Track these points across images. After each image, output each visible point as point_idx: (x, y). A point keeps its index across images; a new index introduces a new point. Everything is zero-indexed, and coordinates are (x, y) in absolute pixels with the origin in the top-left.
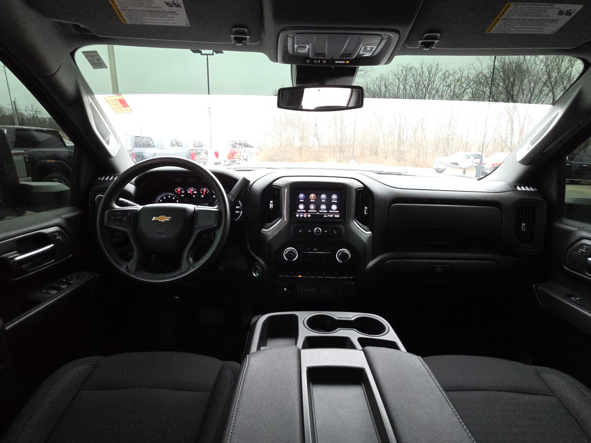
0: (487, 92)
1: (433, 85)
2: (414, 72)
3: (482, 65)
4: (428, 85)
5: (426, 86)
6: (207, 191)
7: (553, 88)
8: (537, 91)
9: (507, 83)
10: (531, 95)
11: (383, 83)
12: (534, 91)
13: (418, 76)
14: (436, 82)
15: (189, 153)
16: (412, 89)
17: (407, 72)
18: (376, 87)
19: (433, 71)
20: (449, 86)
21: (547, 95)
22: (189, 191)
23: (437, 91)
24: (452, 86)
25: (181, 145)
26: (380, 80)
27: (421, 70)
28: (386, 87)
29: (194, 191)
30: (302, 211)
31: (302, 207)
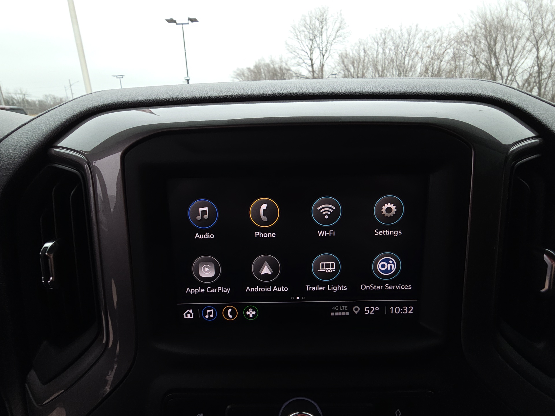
0: (469, 51)
1: (413, 46)
2: (392, 35)
3: (463, 22)
4: (408, 48)
5: (406, 49)
7: (537, 42)
8: (520, 47)
9: (489, 40)
10: (514, 51)
11: (362, 48)
12: (516, 47)
13: (398, 39)
14: (415, 44)
16: (391, 52)
17: (386, 35)
18: (354, 52)
19: (413, 33)
20: (429, 47)
21: (531, 51)
23: (417, 53)
24: (433, 48)
26: (359, 45)
27: (400, 33)
28: (365, 52)
30: (210, 290)
31: (207, 269)
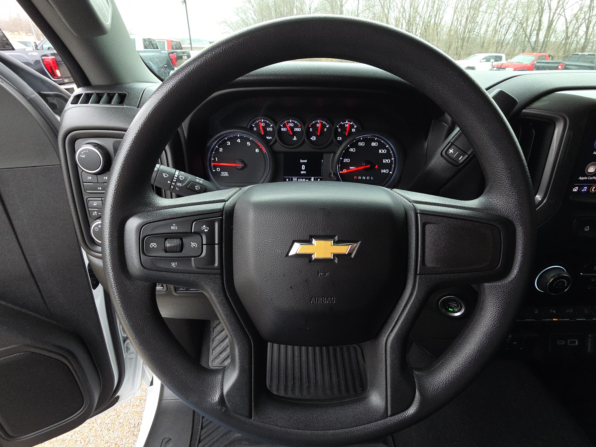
6: (323, 126)
15: (169, 56)
22: (285, 126)
25: (155, 47)
29: (295, 126)
30: (589, 178)
31: (592, 168)
